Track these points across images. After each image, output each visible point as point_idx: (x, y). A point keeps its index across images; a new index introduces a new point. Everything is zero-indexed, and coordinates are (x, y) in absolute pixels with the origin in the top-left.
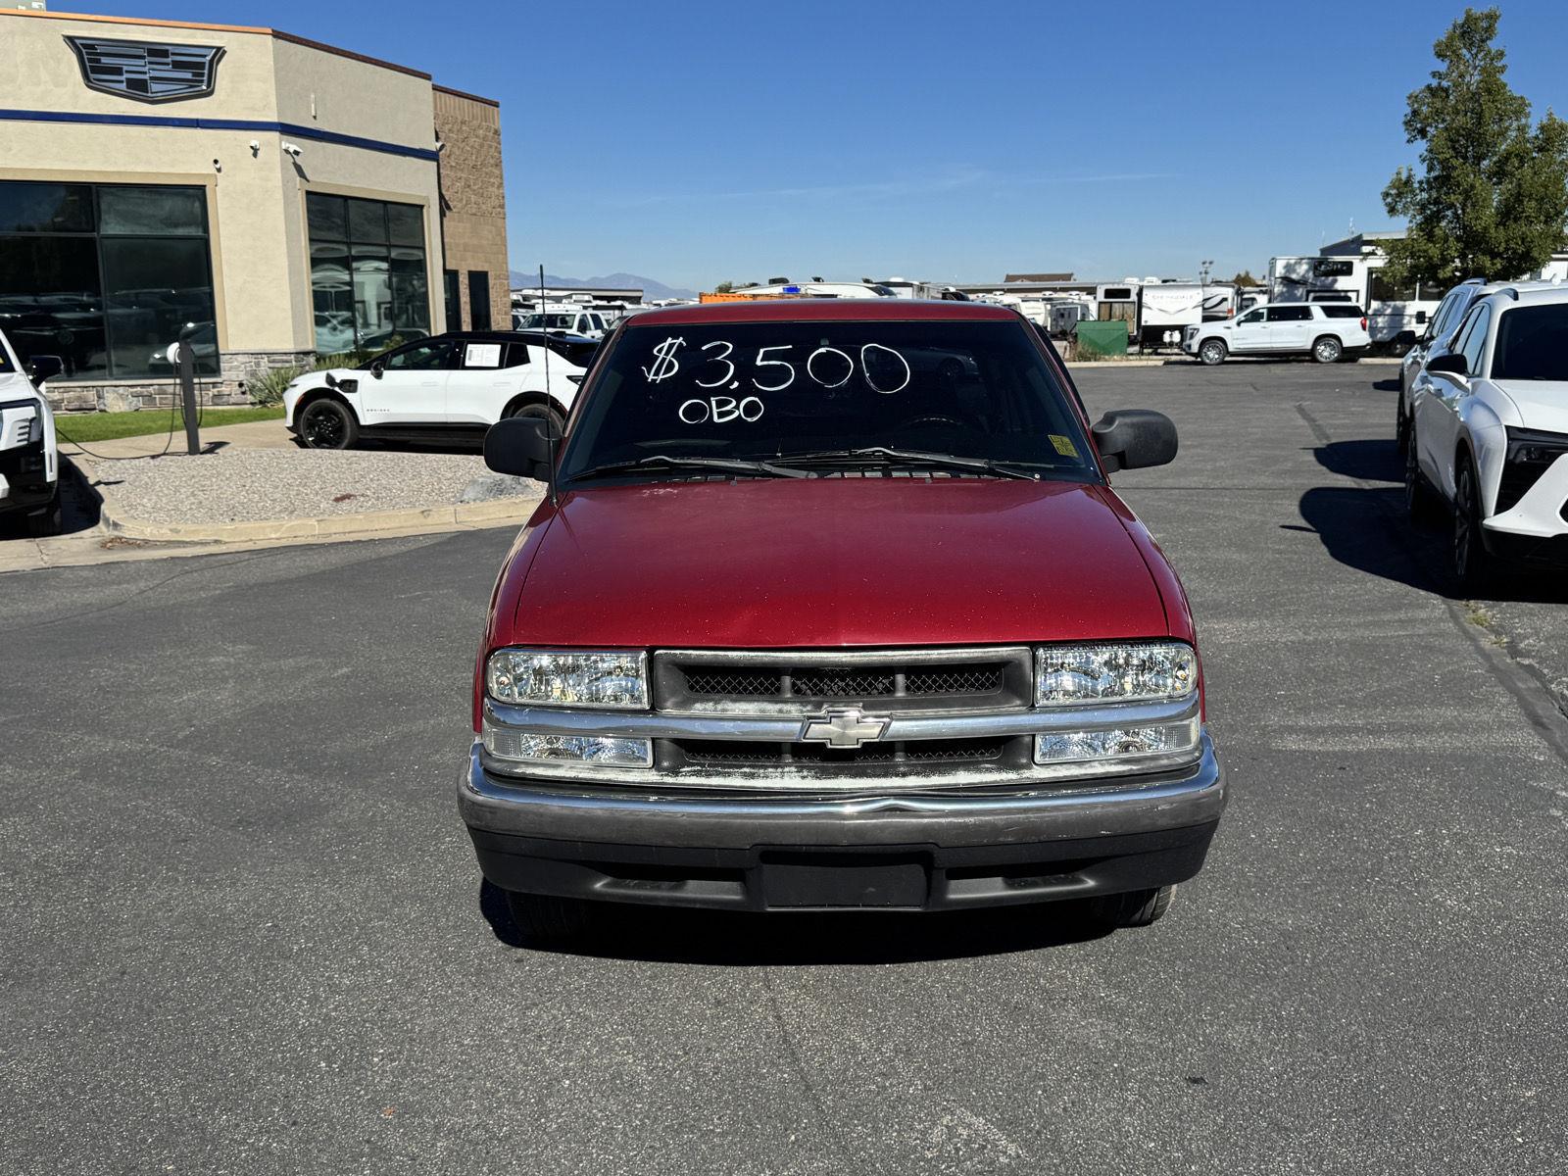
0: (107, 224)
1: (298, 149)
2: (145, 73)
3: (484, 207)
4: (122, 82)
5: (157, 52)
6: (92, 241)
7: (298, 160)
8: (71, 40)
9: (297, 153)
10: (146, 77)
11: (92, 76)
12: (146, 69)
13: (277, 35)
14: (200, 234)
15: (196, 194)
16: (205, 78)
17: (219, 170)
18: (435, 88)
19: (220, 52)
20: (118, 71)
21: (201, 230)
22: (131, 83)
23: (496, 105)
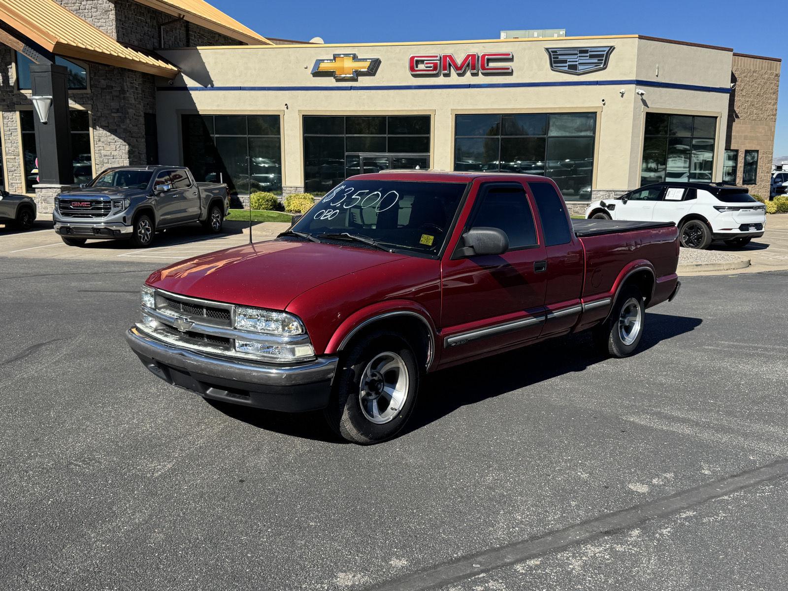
0: (551, 131)
1: (644, 92)
2: (577, 61)
3: (762, 116)
4: (566, 66)
5: (583, 51)
6: (543, 140)
7: (644, 97)
8: (547, 49)
9: (642, 94)
10: (577, 63)
11: (554, 65)
12: (577, 60)
13: (641, 37)
14: (592, 135)
15: (591, 117)
16: (603, 62)
17: (604, 104)
18: (735, 55)
19: (612, 49)
20: (565, 62)
21: (592, 133)
22: (570, 67)
23: (780, 61)
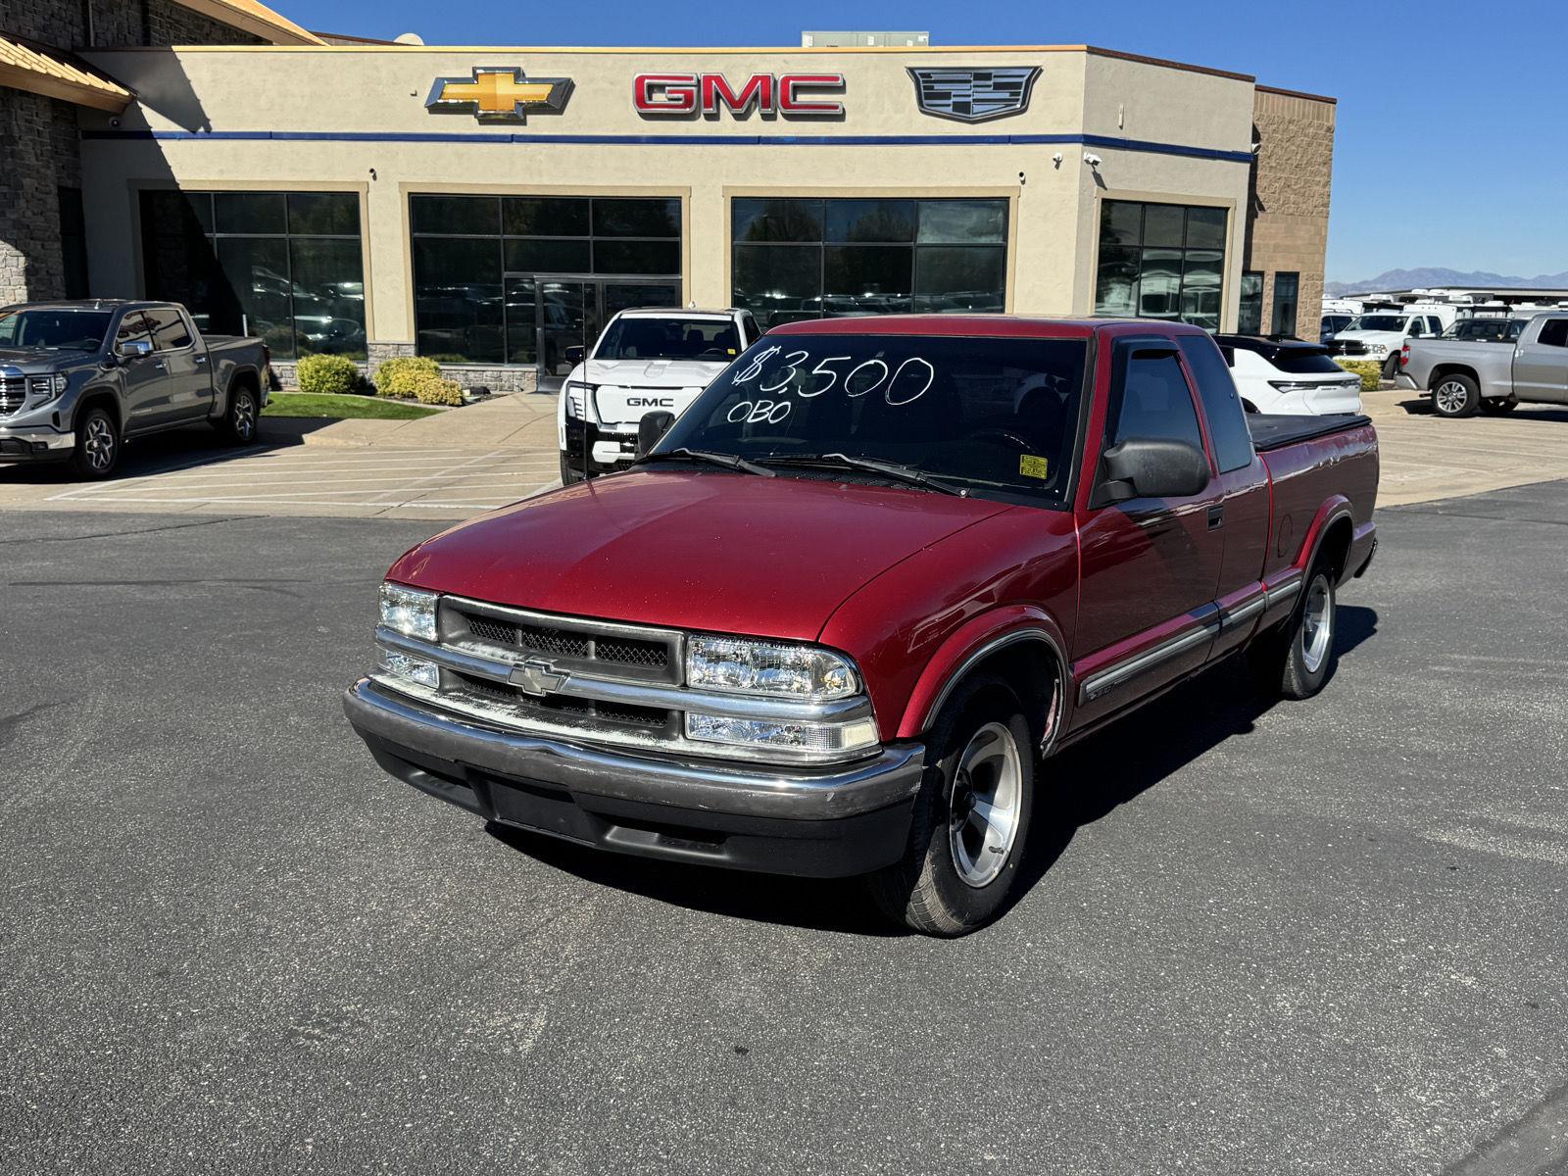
0: (923, 234)
1: (1098, 159)
2: (970, 96)
3: (1304, 207)
4: (949, 105)
5: (981, 75)
6: (909, 250)
7: (1098, 169)
8: (911, 70)
9: (1096, 163)
10: (970, 99)
11: (925, 102)
12: (970, 92)
13: (1091, 51)
14: (1000, 242)
15: (1000, 205)
16: (1021, 97)
17: (1023, 182)
18: (1258, 89)
19: (1036, 71)
20: (947, 96)
21: (1001, 238)
22: (958, 107)
23: (1333, 101)
